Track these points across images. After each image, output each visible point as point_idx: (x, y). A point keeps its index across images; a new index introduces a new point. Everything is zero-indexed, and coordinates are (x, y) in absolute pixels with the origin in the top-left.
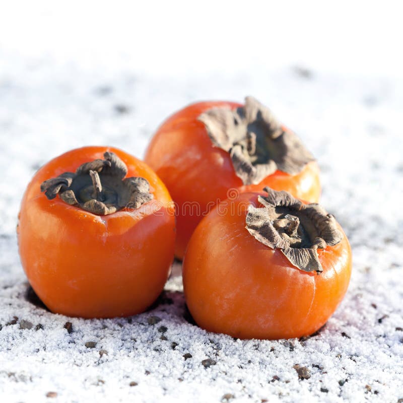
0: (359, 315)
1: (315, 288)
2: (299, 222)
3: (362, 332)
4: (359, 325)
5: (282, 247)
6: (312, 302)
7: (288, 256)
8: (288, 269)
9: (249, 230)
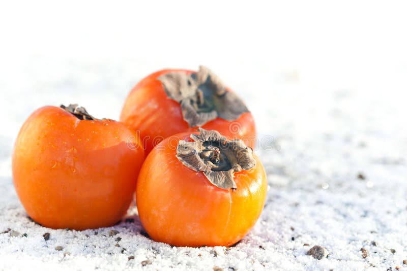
0: (278, 235)
1: (231, 202)
2: (219, 152)
3: (276, 246)
4: (276, 241)
5: (204, 170)
6: (229, 214)
7: (208, 177)
8: (208, 187)
9: (178, 158)
